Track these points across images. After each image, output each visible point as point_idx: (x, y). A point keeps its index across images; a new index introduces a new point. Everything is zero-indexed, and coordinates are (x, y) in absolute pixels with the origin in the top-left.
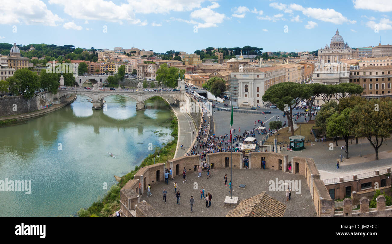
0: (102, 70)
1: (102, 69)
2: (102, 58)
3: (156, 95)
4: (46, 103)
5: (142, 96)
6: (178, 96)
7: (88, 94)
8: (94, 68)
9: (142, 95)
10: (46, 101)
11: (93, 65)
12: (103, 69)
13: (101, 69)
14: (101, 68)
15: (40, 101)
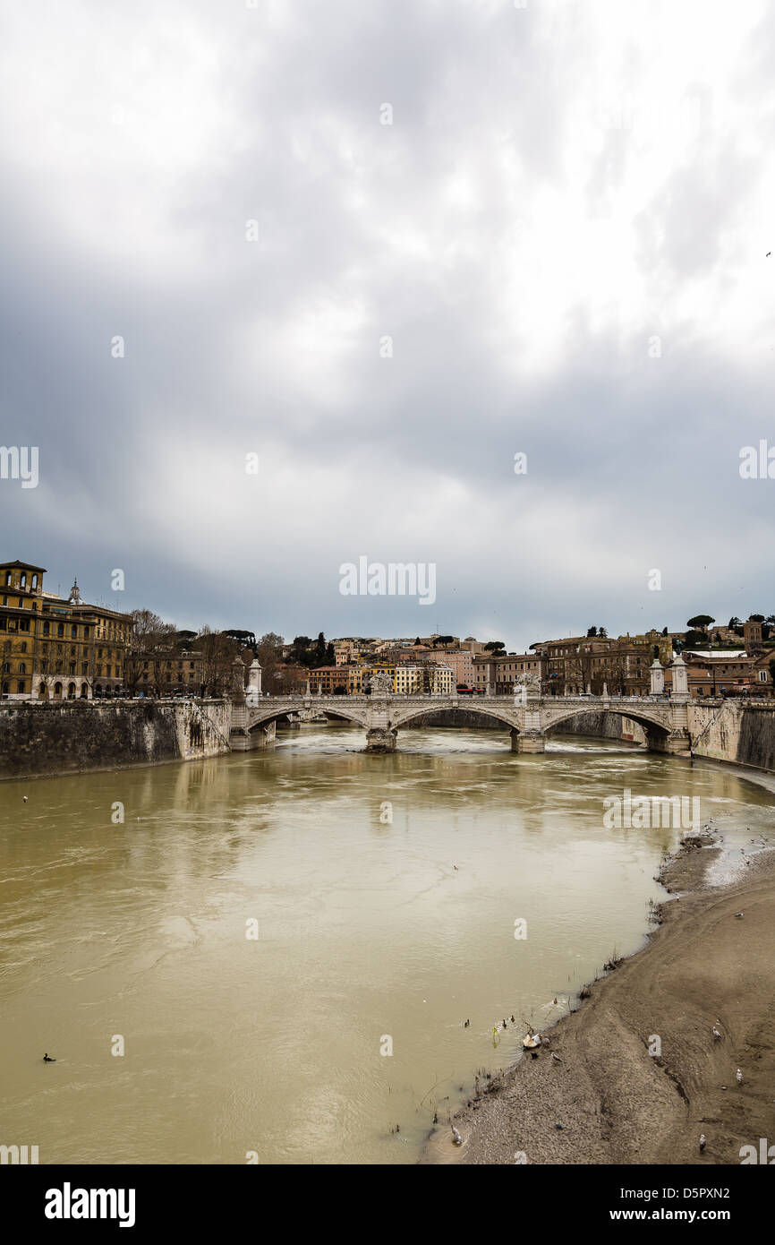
0: (355, 685)
1: (355, 682)
2: (349, 657)
3: (585, 709)
4: (207, 736)
5: (538, 713)
6: (662, 712)
7: (353, 710)
8: (328, 680)
9: (537, 707)
10: (208, 730)
11: (324, 672)
12: (358, 684)
13: (352, 684)
14: (350, 681)
15: (188, 728)
